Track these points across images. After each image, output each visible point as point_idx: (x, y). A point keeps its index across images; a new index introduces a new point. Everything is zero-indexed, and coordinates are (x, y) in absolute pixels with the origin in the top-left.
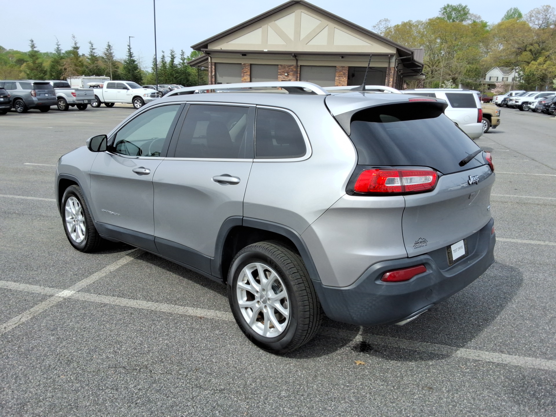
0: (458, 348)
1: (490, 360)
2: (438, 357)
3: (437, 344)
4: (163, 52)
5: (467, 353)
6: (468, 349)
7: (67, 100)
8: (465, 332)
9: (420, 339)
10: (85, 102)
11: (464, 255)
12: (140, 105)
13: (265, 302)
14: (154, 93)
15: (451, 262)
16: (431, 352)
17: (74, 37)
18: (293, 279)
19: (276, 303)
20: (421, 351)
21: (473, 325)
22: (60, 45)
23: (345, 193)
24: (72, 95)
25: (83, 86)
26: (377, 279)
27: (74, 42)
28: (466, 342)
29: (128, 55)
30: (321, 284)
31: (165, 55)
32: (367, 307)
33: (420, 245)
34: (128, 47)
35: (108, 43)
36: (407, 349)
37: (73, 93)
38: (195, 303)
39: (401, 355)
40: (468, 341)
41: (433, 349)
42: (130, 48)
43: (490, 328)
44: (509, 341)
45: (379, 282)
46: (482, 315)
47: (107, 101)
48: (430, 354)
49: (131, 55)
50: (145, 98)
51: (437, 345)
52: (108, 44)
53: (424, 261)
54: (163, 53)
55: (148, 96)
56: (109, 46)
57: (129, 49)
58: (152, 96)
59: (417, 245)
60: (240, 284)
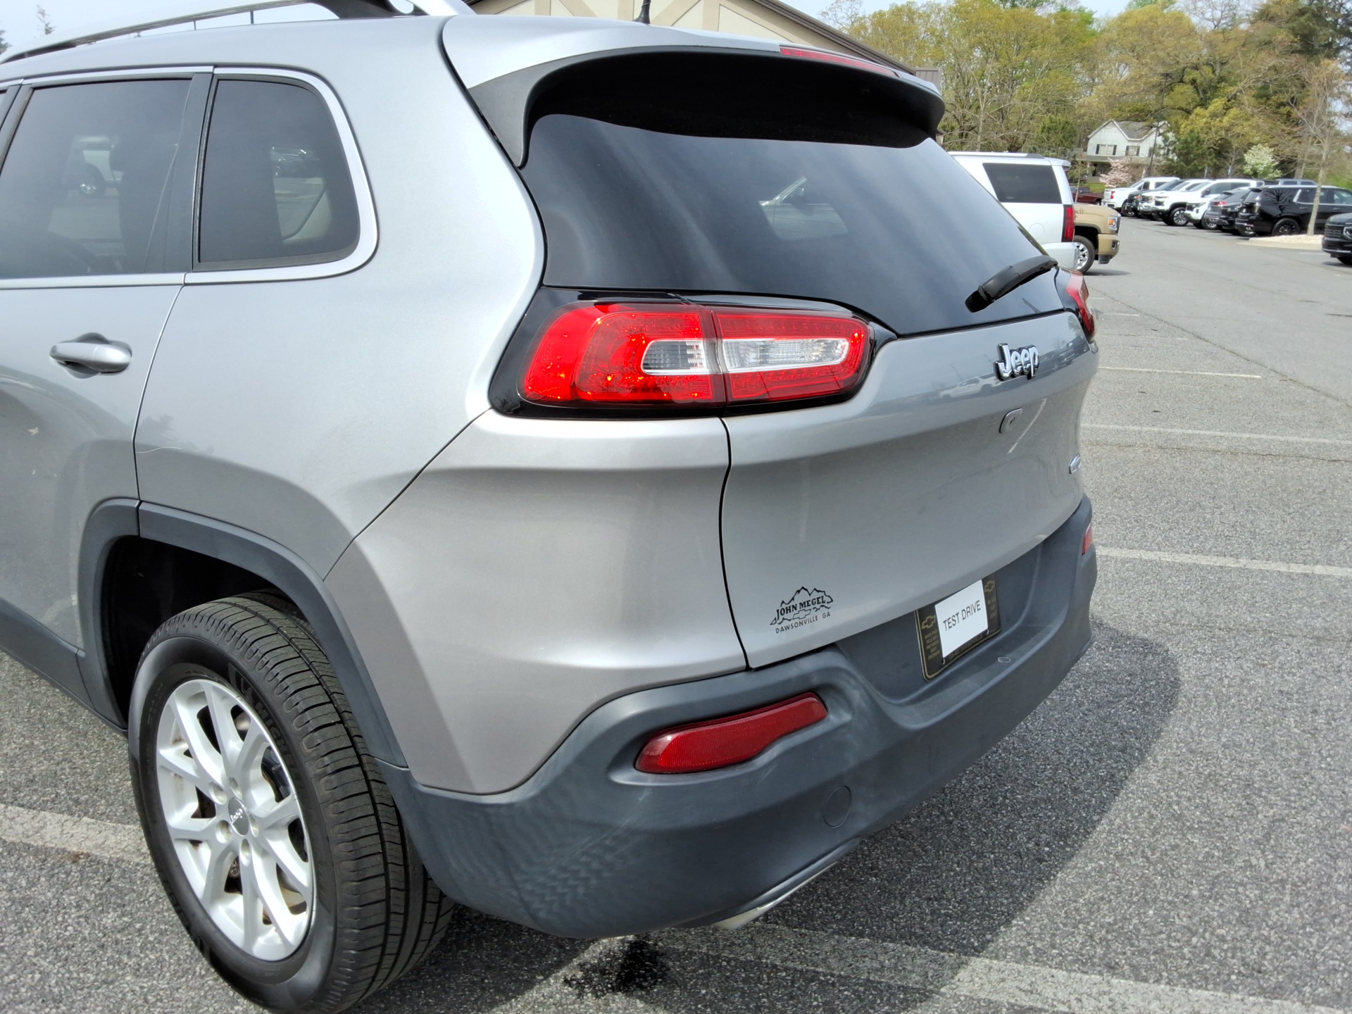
0: (963, 957)
1: (1069, 1007)
2: (889, 999)
3: (893, 941)
5: (994, 976)
6: (995, 962)
8: (992, 889)
11: (984, 634)
13: (242, 826)
15: (938, 663)
16: (868, 980)
18: (314, 755)
19: (273, 839)
20: (832, 975)
21: (1019, 855)
23: (488, 406)
26: (617, 763)
28: (993, 930)
30: (407, 777)
32: (583, 874)
33: (802, 614)
36: (786, 969)
38: (83, 798)
39: (759, 998)
40: (999, 925)
41: (876, 965)
43: (1075, 867)
44: (1135, 921)
45: (624, 777)
46: (1049, 817)
48: (862, 989)
51: (891, 945)
59: (786, 616)
60: (167, 753)
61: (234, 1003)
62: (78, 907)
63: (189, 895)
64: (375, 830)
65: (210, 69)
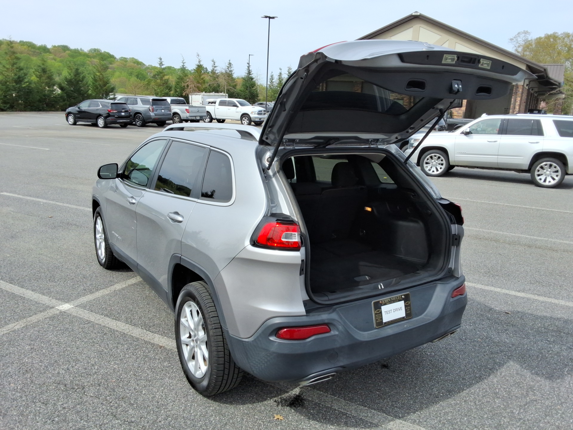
0: (394, 418)
2: (365, 424)
3: (375, 410)
4: (281, 69)
5: (401, 425)
6: (404, 422)
7: (182, 116)
8: (416, 402)
9: (360, 402)
10: (197, 118)
11: (403, 318)
12: (247, 122)
13: (196, 341)
14: (261, 111)
15: (380, 324)
16: (361, 418)
17: (198, 56)
18: (210, 324)
19: (202, 345)
20: (351, 415)
21: (431, 395)
22: (185, 63)
23: (249, 243)
24: (186, 111)
25: (202, 102)
26: (271, 334)
27: (198, 60)
28: (408, 414)
29: (247, 72)
30: (228, 331)
31: (282, 72)
34: (248, 65)
35: (230, 61)
36: (338, 411)
37: (186, 110)
38: (166, 332)
39: (327, 416)
40: (411, 413)
41: (366, 415)
42: (249, 66)
43: (448, 401)
44: (458, 420)
45: (272, 338)
46: (449, 385)
47: (218, 117)
48: (358, 420)
49: (249, 73)
50: (252, 116)
51: (373, 411)
52: (229, 62)
53: (326, 321)
54: (280, 71)
55: (255, 114)
56: (230, 64)
57: (249, 67)
58: (258, 114)
60: (183, 320)
61: (190, 389)
62: (159, 360)
63: (184, 359)
64: (223, 345)
65: (209, 147)
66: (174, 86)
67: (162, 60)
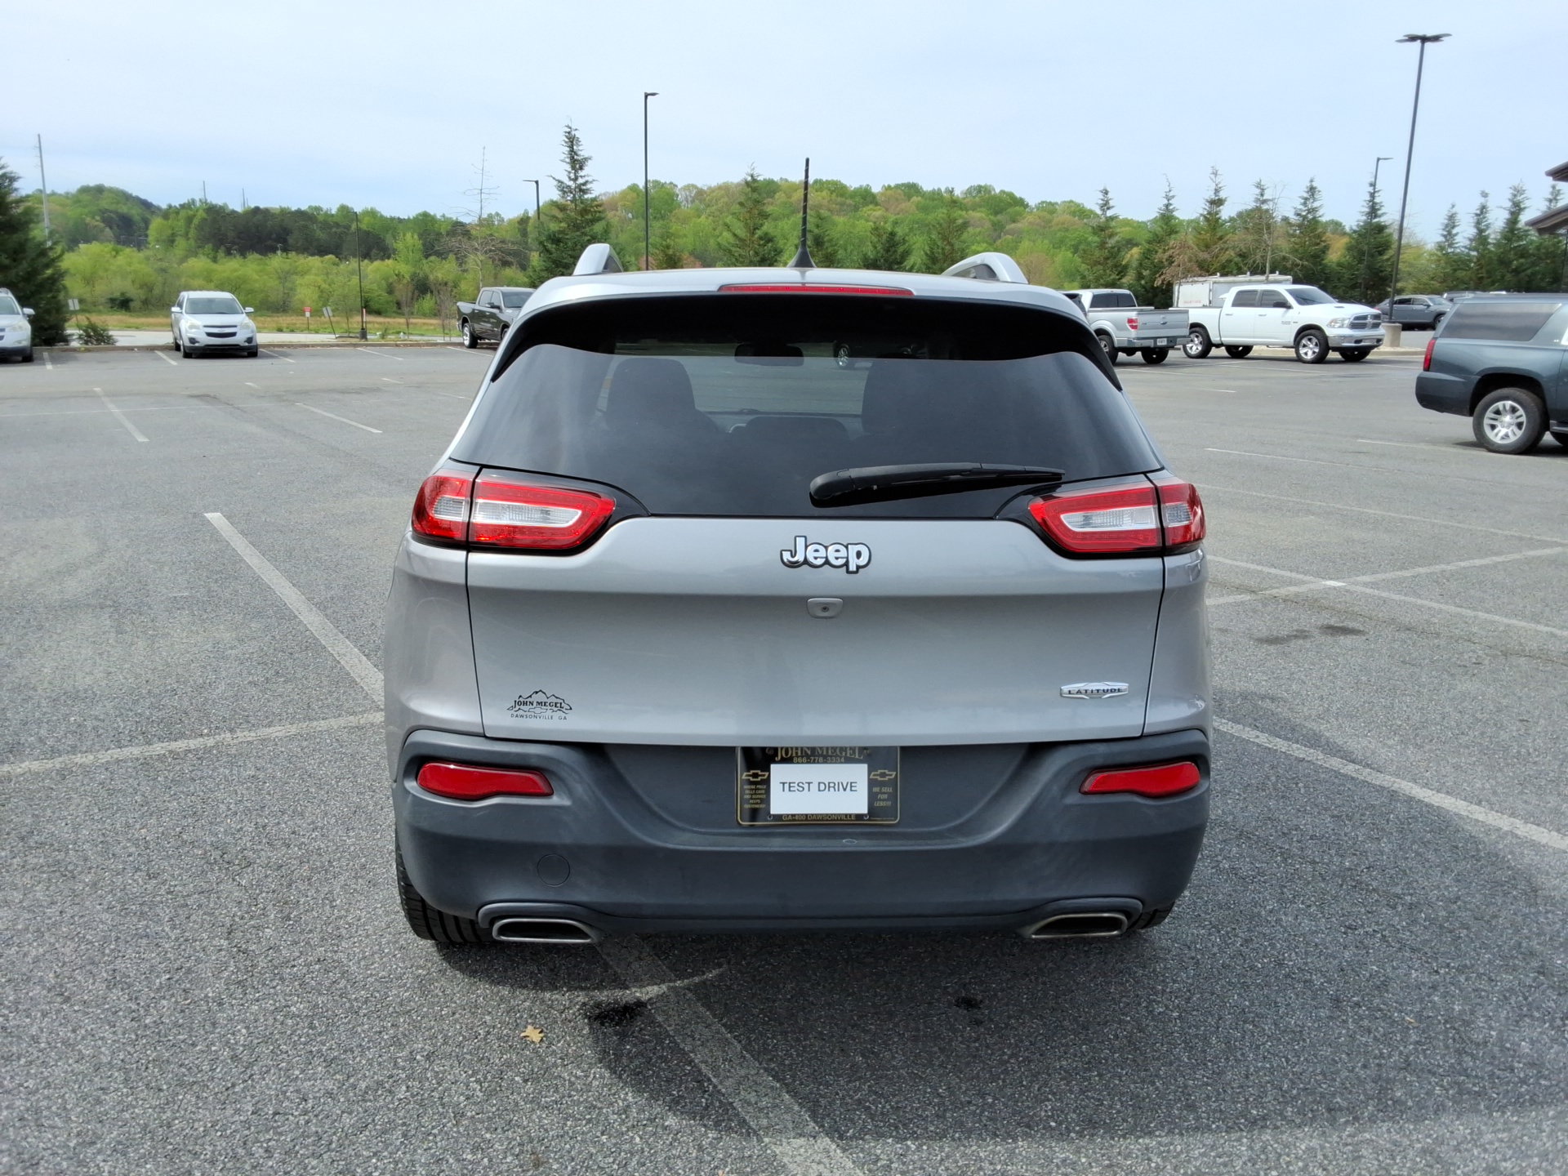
0: (821, 1135)
2: (722, 1120)
3: (795, 1096)
4: (1485, 195)
5: (818, 1157)
6: (839, 1151)
7: (1115, 339)
8: (941, 1117)
10: (1159, 344)
11: (859, 817)
14: (1365, 317)
15: (758, 814)
16: (731, 1103)
17: (1215, 174)
20: (715, 1087)
21: (1017, 1113)
22: (1173, 197)
24: (1128, 325)
25: (1210, 302)
27: (1214, 186)
28: (880, 1136)
29: (1367, 210)
31: (1488, 204)
33: (538, 710)
34: (1371, 189)
35: (1312, 181)
36: (694, 1067)
37: (1130, 321)
39: (650, 1070)
40: (893, 1137)
41: (753, 1100)
42: (1375, 192)
43: (1050, 1147)
45: (411, 785)
46: (1111, 1108)
47: (1227, 340)
48: (717, 1105)
49: (1373, 210)
50: (1330, 332)
51: (787, 1097)
52: (1309, 184)
54: (1483, 200)
55: (1342, 326)
56: (1312, 190)
57: (1372, 195)
58: (1353, 326)
59: (522, 707)
66: (1135, 264)
67: (1110, 196)
